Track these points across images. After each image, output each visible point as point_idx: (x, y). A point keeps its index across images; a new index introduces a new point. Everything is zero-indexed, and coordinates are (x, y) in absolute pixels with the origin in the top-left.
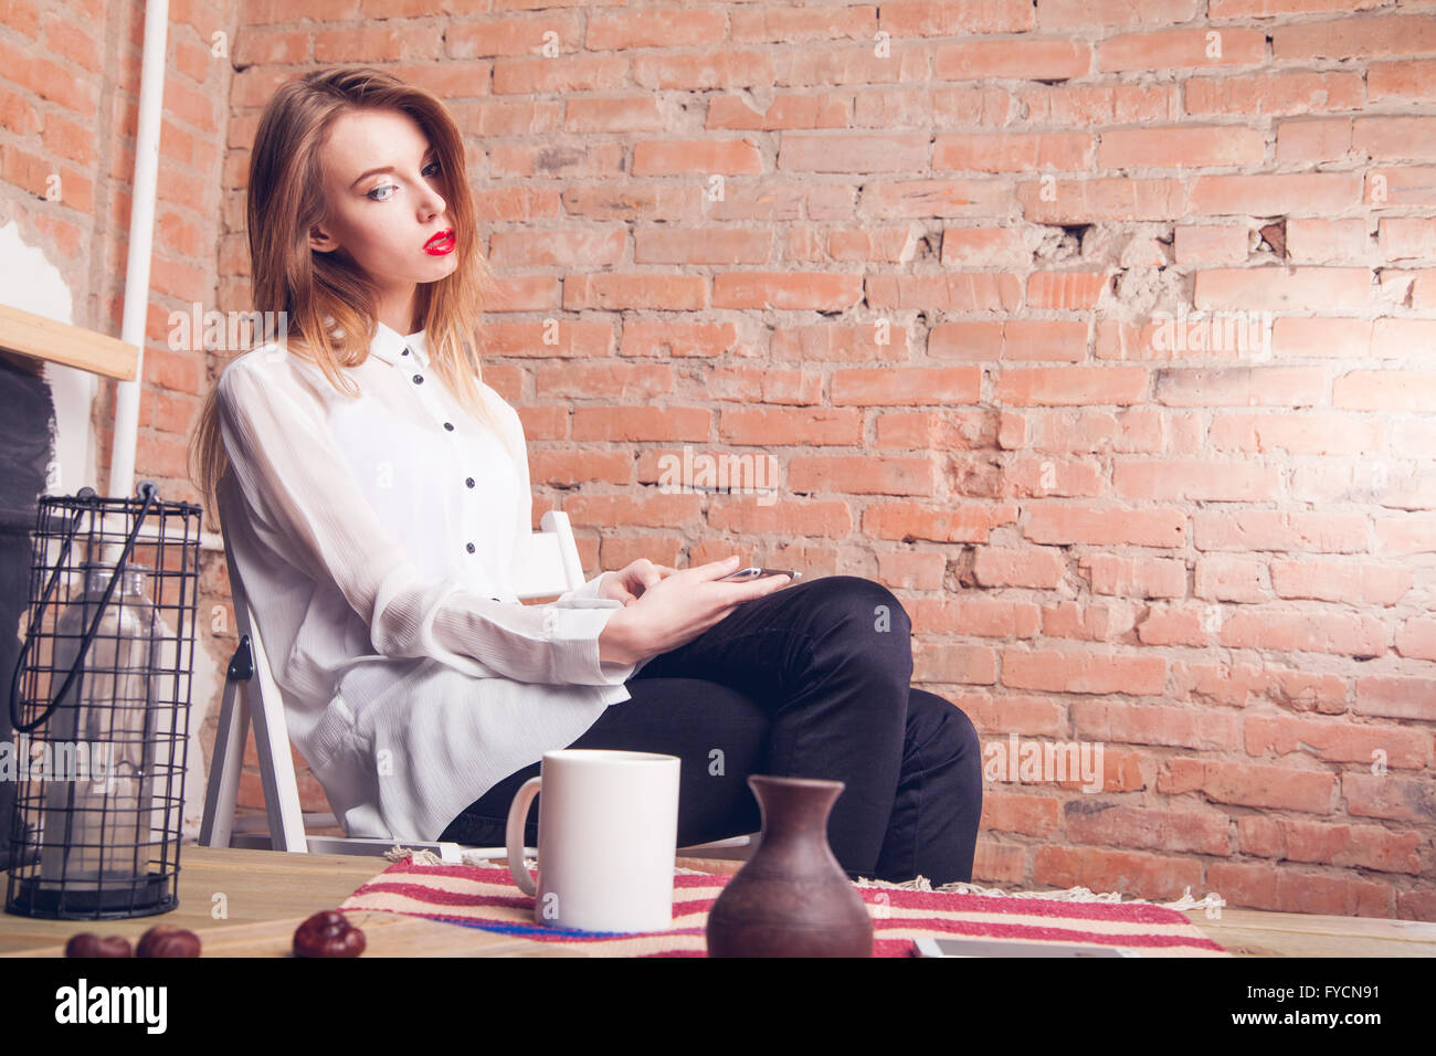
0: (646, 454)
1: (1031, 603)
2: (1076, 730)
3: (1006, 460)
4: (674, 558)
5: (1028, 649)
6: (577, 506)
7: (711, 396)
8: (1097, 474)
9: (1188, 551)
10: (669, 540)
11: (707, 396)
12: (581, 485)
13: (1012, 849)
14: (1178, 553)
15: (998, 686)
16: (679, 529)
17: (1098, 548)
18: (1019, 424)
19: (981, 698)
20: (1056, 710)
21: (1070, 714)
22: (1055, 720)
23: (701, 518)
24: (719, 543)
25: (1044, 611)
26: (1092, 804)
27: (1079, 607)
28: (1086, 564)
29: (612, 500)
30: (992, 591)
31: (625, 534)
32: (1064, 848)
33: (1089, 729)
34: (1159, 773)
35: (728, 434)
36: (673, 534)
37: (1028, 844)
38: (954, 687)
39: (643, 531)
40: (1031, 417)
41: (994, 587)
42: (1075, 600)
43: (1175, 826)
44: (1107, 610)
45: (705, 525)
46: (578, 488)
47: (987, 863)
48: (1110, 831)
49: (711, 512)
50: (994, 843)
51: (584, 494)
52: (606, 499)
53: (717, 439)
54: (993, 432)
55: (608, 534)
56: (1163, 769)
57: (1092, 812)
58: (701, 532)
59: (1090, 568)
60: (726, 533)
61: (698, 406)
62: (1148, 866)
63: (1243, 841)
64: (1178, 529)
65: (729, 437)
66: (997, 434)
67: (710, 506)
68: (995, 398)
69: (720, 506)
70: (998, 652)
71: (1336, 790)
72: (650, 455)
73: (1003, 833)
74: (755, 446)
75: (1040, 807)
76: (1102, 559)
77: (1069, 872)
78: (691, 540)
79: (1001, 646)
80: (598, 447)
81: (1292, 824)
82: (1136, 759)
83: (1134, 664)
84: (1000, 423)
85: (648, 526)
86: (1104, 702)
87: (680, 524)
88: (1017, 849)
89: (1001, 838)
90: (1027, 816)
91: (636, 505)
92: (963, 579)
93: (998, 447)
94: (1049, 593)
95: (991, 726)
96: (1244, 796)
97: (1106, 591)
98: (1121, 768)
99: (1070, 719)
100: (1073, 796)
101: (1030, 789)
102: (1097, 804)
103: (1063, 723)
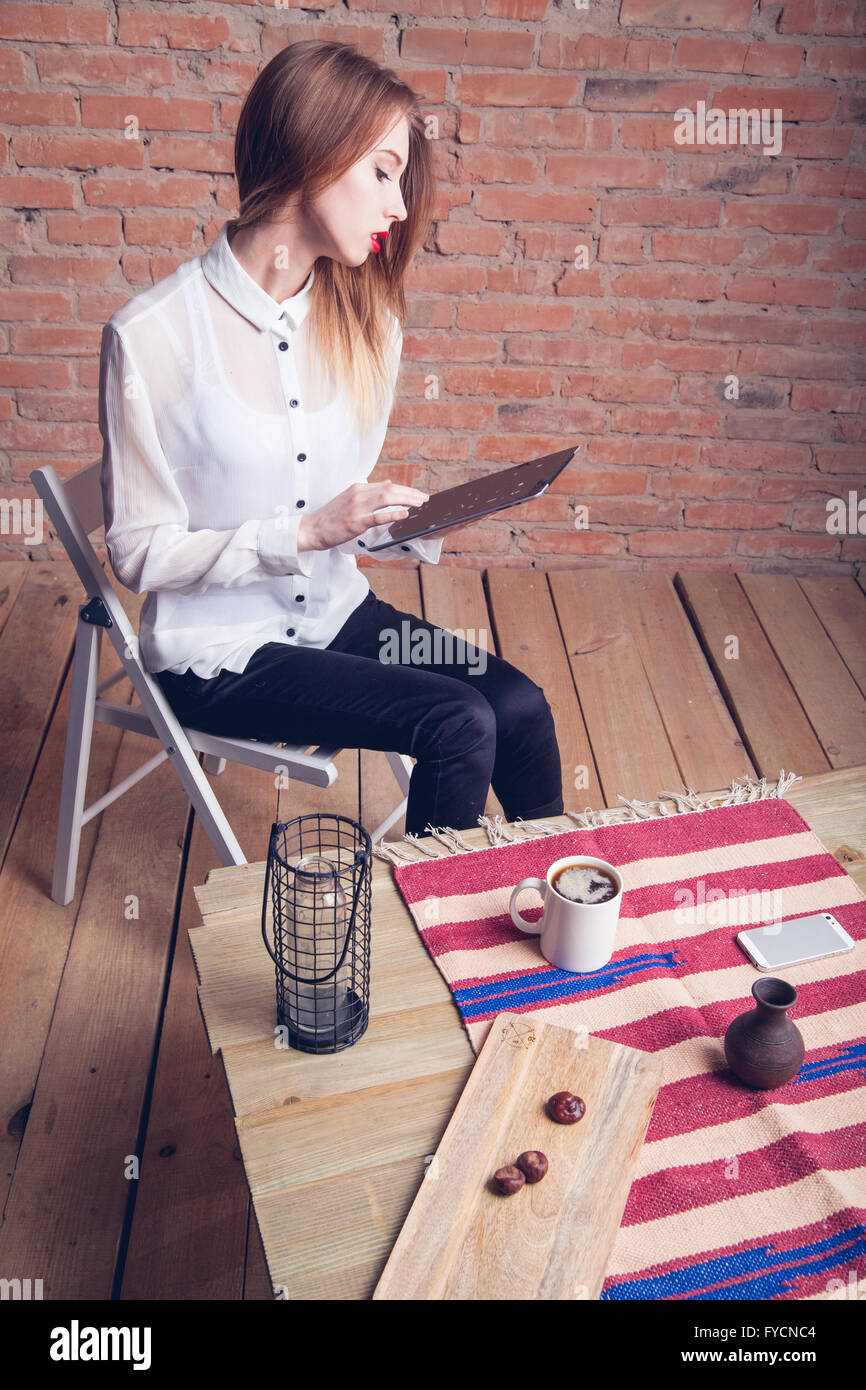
0: (156, 141)
1: (479, 267)
2: (509, 357)
3: (464, 151)
4: (191, 234)
5: (476, 301)
6: (98, 189)
7: (210, 88)
8: (534, 166)
9: (596, 227)
10: (185, 219)
11: (206, 89)
12: (98, 170)
13: (462, 439)
14: (588, 228)
15: (455, 329)
16: (193, 209)
17: (530, 224)
18: (476, 121)
19: (442, 337)
20: (496, 344)
21: (505, 347)
22: (494, 351)
23: (211, 199)
25: (489, 272)
26: (517, 407)
27: (515, 270)
28: (522, 237)
29: (130, 184)
30: (450, 257)
31: (145, 214)
32: (497, 436)
33: (518, 357)
34: (562, 384)
35: (229, 125)
36: (188, 214)
37: (472, 435)
38: (422, 330)
39: (160, 211)
40: (488, 117)
41: (452, 254)
42: (512, 263)
43: (571, 417)
44: (535, 272)
45: (215, 205)
46: (95, 171)
47: (444, 449)
48: (528, 423)
49: (219, 195)
50: (450, 436)
51: (102, 177)
52: (124, 183)
53: (219, 129)
54: (454, 126)
55: (129, 214)
56: (566, 381)
57: (516, 411)
58: (212, 211)
59: (524, 240)
61: (199, 98)
62: (551, 443)
63: (613, 424)
64: (590, 209)
66: (457, 130)
67: (218, 190)
68: (457, 99)
69: (227, 189)
70: (454, 303)
71: (675, 389)
72: (159, 142)
73: (455, 429)
75: (482, 411)
76: (534, 233)
77: (501, 451)
78: (204, 218)
79: (456, 299)
80: (110, 134)
81: (645, 412)
82: (549, 374)
83: (552, 310)
84: (460, 121)
85: (165, 207)
86: (529, 337)
87: (194, 205)
88: (465, 439)
89: (454, 432)
90: (473, 417)
91: (152, 188)
92: (427, 246)
93: (457, 140)
94: (493, 259)
95: (448, 358)
96: (618, 396)
97: (536, 256)
98: (538, 382)
99: (505, 350)
100: (504, 402)
101: (475, 399)
102: (520, 406)
103: (500, 353)
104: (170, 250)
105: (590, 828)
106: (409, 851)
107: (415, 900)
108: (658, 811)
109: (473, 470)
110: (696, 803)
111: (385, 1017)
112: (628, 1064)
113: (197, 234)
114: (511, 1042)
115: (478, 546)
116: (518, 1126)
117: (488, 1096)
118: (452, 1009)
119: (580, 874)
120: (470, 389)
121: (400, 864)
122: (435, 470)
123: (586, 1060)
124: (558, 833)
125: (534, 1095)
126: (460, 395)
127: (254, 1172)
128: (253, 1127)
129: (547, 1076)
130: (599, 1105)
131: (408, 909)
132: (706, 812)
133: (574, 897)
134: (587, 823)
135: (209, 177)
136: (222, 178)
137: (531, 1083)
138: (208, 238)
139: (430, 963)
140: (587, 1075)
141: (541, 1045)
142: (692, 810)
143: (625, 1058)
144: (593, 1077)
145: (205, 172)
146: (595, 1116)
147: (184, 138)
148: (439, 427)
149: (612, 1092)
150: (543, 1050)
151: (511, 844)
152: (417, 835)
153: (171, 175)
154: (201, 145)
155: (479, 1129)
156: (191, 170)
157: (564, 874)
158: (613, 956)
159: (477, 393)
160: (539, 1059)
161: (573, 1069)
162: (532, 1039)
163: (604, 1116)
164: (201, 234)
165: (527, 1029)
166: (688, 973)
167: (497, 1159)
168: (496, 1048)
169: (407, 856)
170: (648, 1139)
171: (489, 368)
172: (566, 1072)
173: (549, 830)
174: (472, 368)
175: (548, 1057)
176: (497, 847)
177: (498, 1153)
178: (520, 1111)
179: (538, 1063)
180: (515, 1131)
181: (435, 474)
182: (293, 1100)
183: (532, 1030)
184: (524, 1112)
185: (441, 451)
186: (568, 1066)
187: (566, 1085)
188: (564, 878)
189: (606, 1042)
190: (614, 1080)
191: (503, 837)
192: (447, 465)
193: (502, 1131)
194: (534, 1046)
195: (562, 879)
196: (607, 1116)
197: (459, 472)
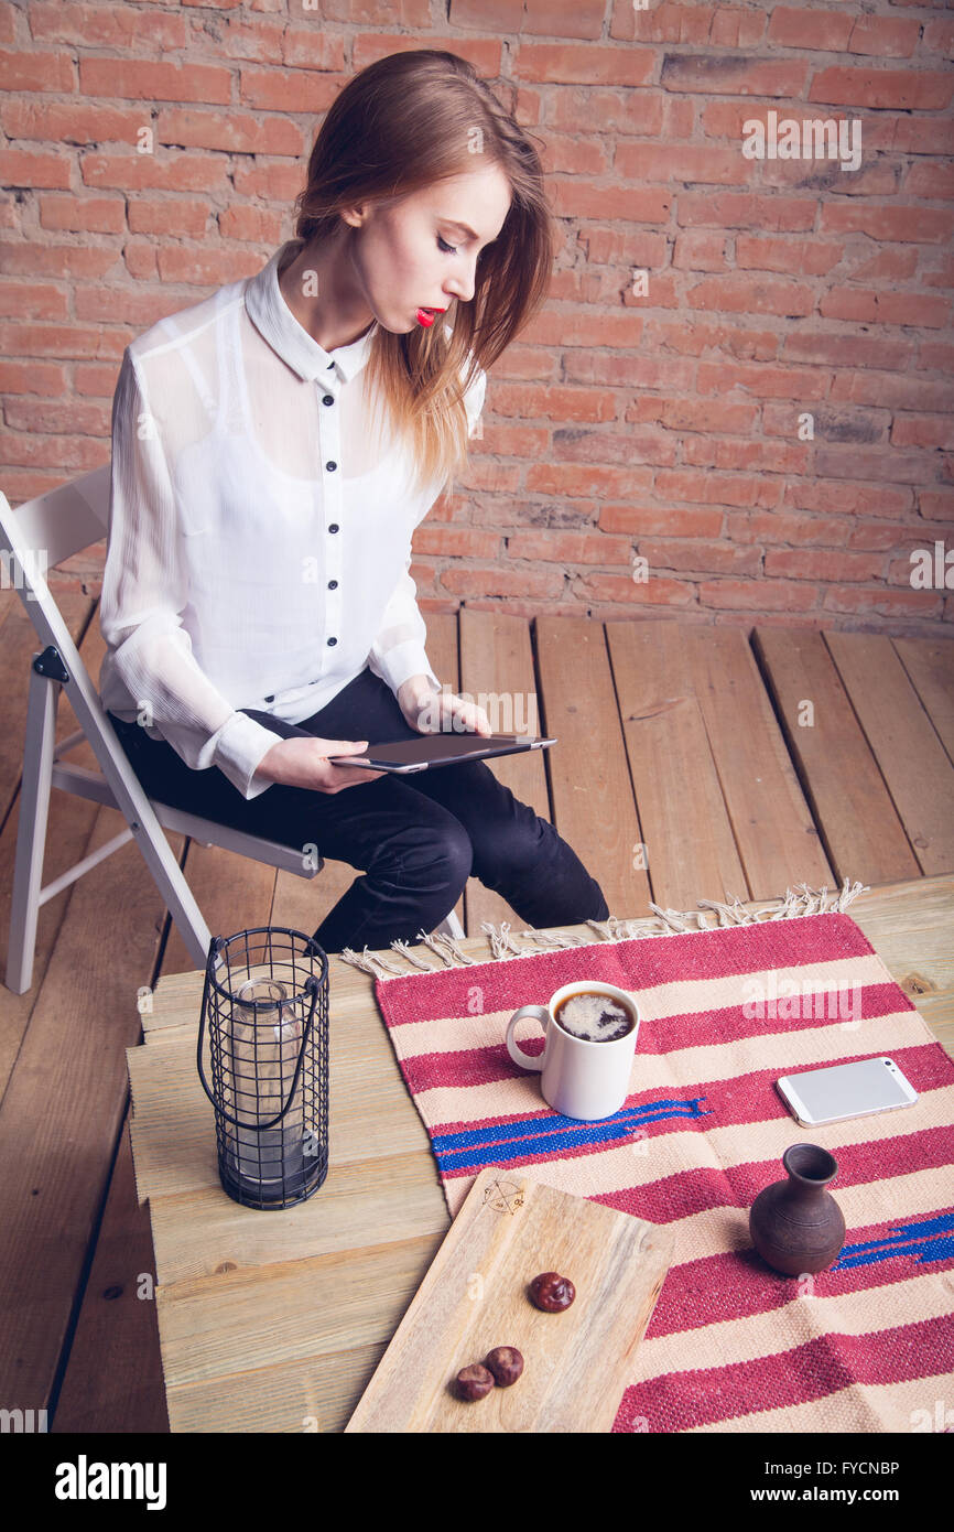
0: (165, 114)
2: (567, 375)
4: (204, 224)
6: (98, 167)
7: (228, 54)
8: (602, 154)
9: (671, 227)
10: (198, 205)
11: (224, 54)
12: (98, 145)
13: (510, 467)
14: (665, 229)
16: (206, 193)
17: (595, 222)
18: (535, 100)
20: (552, 360)
21: (562, 363)
22: (550, 367)
23: (228, 182)
24: (248, 209)
26: (575, 433)
27: (576, 275)
28: (586, 237)
29: (134, 162)
31: (152, 198)
32: (551, 465)
33: (578, 375)
34: (628, 407)
35: (250, 98)
36: (201, 199)
37: (522, 463)
39: (170, 195)
40: (549, 96)
42: (573, 267)
43: (637, 447)
44: (599, 278)
45: (232, 190)
46: (95, 146)
47: (490, 478)
48: (587, 452)
49: (237, 178)
50: (497, 463)
51: (103, 154)
52: (128, 161)
53: (238, 102)
55: (133, 197)
56: (632, 404)
57: (574, 438)
58: (229, 197)
59: (588, 241)
60: (254, 198)
61: (215, 65)
62: (614, 475)
63: (685, 455)
64: (665, 207)
65: (251, 101)
67: (236, 171)
68: (514, 74)
69: (246, 173)
71: (757, 417)
72: (168, 116)
73: (503, 456)
74: (277, 111)
75: (534, 436)
76: (600, 232)
77: (554, 482)
78: (218, 204)
80: (112, 104)
81: (722, 443)
82: (613, 396)
83: (618, 323)
84: (517, 101)
85: (175, 191)
86: (590, 353)
87: (207, 189)
88: (514, 468)
89: (502, 459)
90: (524, 443)
91: (159, 168)
95: (498, 374)
96: (691, 423)
97: (600, 260)
98: (600, 405)
99: (562, 367)
100: (561, 426)
101: (527, 423)
102: (579, 431)
103: (557, 370)
104: (180, 239)
105: (613, 941)
106: (396, 962)
107: (397, 1023)
108: (695, 922)
109: (522, 503)
110: (741, 916)
111: (347, 1166)
112: (632, 1239)
113: (210, 223)
114: (494, 1205)
115: (526, 590)
116: (492, 1313)
117: (461, 1273)
118: (429, 1160)
119: (590, 1002)
120: (521, 410)
121: (384, 977)
122: (479, 502)
123: (582, 1231)
124: (574, 947)
125: (516, 1273)
126: (510, 417)
127: (170, 1357)
128: (176, 1299)
129: (534, 1249)
130: (593, 1289)
131: (388, 1034)
132: (752, 927)
133: (580, 1033)
134: (610, 935)
135: (226, 157)
136: (241, 159)
137: (513, 1259)
138: (225, 228)
139: (408, 1101)
140: (581, 1251)
141: (529, 1211)
142: (737, 923)
143: (630, 1230)
144: (589, 1254)
145: (222, 151)
146: (588, 1302)
147: (198, 111)
148: (484, 452)
149: (610, 1273)
150: (531, 1218)
151: (517, 957)
152: (407, 943)
153: (183, 154)
154: (217, 119)
155: (445, 1314)
156: (206, 149)
157: (571, 1002)
158: (627, 1101)
159: (529, 415)
160: (526, 1228)
161: (566, 1242)
162: (519, 1202)
163: (598, 1303)
164: (216, 223)
165: (515, 1190)
166: (714, 1127)
167: (463, 1354)
168: (476, 1212)
169: (394, 967)
170: (650, 1335)
171: (544, 387)
172: (556, 1246)
173: (563, 942)
174: (524, 387)
175: (537, 1225)
176: (500, 961)
177: (466, 1346)
178: (497, 1294)
179: (523, 1233)
180: (488, 1319)
181: (479, 506)
182: (228, 1267)
183: (520, 1192)
184: (502, 1294)
185: (486, 481)
186: (560, 1239)
187: (555, 1262)
188: (570, 1008)
189: (607, 1210)
190: (613, 1258)
191: (509, 949)
192: (493, 496)
193: (473, 1318)
194: (522, 1210)
195: (567, 1009)
196: (602, 1303)
197: (507, 505)
